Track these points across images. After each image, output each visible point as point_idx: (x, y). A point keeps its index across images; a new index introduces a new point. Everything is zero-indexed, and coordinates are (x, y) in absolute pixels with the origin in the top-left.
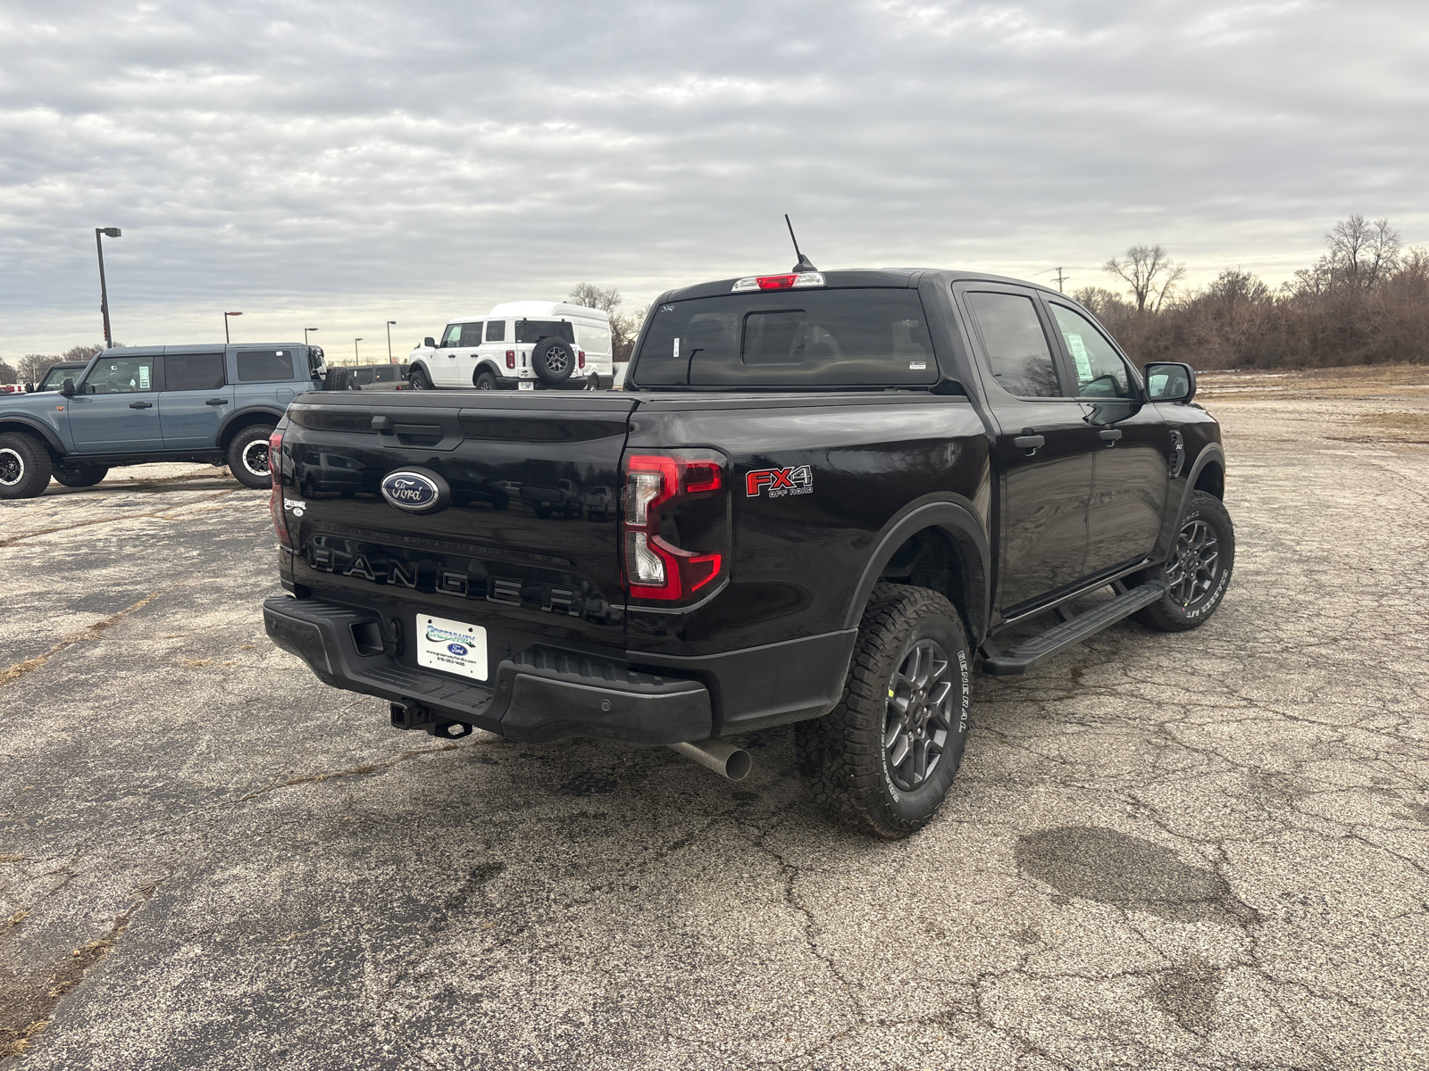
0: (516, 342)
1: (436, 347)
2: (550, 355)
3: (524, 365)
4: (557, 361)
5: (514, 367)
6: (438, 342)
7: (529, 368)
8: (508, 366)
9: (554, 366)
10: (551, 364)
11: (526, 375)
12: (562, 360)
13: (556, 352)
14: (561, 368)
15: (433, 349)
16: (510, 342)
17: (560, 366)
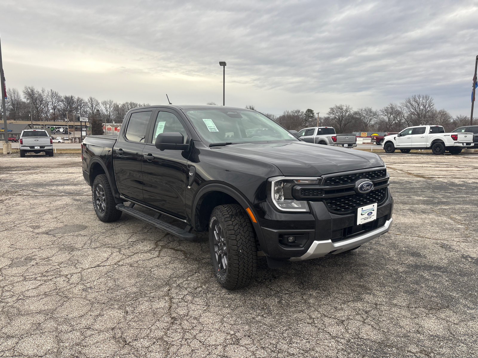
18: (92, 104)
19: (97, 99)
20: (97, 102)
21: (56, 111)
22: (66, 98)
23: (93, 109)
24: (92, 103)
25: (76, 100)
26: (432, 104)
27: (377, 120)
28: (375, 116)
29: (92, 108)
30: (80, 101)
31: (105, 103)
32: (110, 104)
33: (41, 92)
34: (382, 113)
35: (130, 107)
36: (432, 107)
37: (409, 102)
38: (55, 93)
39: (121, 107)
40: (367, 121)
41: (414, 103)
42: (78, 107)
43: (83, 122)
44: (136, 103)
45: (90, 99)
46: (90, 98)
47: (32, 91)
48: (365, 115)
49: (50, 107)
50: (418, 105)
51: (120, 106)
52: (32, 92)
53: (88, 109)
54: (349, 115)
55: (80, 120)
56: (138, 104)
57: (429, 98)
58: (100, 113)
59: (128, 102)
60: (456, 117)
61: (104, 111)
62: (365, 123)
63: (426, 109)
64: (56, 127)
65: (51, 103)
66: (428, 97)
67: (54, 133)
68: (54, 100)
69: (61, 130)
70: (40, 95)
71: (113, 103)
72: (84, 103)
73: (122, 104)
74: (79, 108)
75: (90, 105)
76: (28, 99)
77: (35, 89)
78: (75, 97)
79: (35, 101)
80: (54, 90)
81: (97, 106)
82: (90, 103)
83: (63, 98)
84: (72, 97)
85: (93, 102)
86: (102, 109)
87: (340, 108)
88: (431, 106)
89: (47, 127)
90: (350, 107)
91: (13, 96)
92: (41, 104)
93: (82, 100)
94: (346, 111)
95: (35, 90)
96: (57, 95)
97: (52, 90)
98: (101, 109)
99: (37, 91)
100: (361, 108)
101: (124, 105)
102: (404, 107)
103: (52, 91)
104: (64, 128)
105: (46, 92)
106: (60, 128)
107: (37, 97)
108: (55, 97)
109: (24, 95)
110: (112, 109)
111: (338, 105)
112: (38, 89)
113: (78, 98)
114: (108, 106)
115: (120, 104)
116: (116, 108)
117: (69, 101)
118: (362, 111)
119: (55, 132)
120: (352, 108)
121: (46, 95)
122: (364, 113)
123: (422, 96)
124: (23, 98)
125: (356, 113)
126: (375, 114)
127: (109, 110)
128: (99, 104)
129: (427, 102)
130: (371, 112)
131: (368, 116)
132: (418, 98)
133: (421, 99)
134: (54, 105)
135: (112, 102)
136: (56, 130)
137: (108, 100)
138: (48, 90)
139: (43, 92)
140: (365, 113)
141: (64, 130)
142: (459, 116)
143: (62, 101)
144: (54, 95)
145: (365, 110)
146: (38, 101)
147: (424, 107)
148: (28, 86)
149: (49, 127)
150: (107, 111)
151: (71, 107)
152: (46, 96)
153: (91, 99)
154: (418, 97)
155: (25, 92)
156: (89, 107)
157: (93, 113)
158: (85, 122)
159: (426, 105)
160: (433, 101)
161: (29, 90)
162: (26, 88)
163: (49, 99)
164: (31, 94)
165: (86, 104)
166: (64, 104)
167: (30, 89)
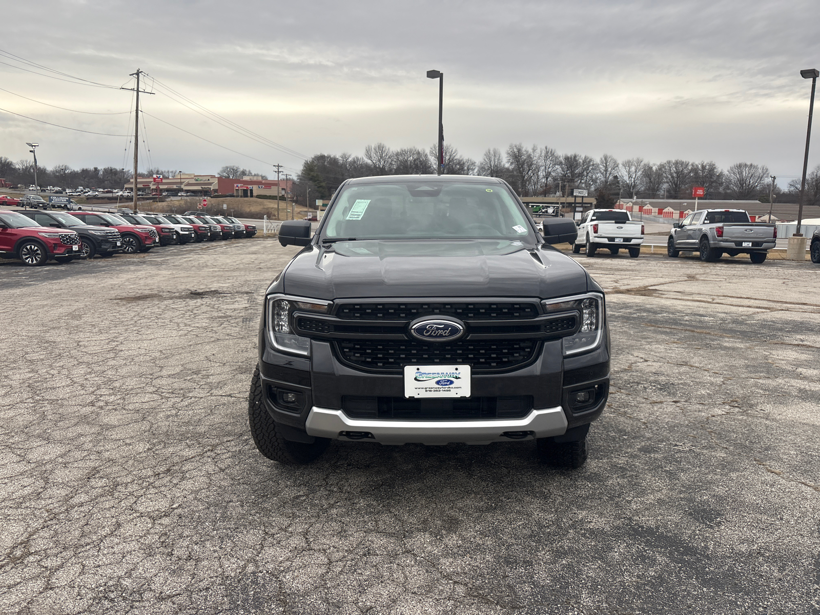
18: (606, 167)
19: (615, 157)
20: (615, 162)
21: (548, 180)
22: (567, 158)
23: (608, 175)
24: (606, 165)
25: (581, 161)
29: (606, 174)
30: (588, 162)
31: (628, 164)
32: (636, 164)
33: (530, 151)
35: (674, 169)
38: (551, 152)
39: (656, 170)
42: (583, 173)
43: (578, 196)
44: (686, 162)
45: (603, 159)
46: (604, 156)
47: (519, 150)
49: (541, 174)
51: (654, 168)
52: (519, 152)
53: (599, 175)
55: (574, 195)
56: (690, 164)
58: (618, 182)
59: (670, 159)
61: (626, 178)
64: (543, 206)
65: (543, 168)
67: (540, 215)
68: (548, 163)
69: (550, 211)
70: (529, 156)
71: (642, 164)
72: (593, 165)
73: (659, 164)
74: (585, 173)
75: (602, 168)
76: (512, 163)
77: (523, 148)
78: (580, 156)
79: (522, 167)
80: (550, 147)
81: (614, 169)
82: (604, 166)
83: (562, 159)
84: (575, 157)
85: (608, 164)
86: (623, 174)
89: (530, 206)
91: (493, 160)
92: (529, 170)
93: (591, 160)
95: (523, 150)
96: (553, 155)
97: (548, 148)
98: (620, 174)
99: (525, 151)
101: (662, 167)
103: (546, 148)
104: (555, 207)
105: (538, 151)
106: (549, 207)
107: (526, 159)
108: (551, 158)
109: (507, 157)
110: (639, 174)
112: (527, 147)
113: (585, 157)
114: (633, 169)
115: (654, 165)
116: (648, 172)
117: (571, 162)
119: (541, 213)
121: (537, 155)
124: (506, 162)
127: (634, 175)
128: (617, 166)
134: (547, 171)
135: (641, 162)
136: (543, 211)
137: (635, 159)
138: (541, 147)
139: (534, 150)
141: (554, 210)
143: (561, 163)
144: (549, 154)
146: (525, 166)
148: (514, 143)
149: (533, 206)
150: (630, 177)
151: (572, 172)
152: (538, 158)
153: (606, 159)
155: (509, 154)
156: (600, 171)
157: (606, 182)
158: (583, 197)
161: (515, 150)
162: (511, 147)
163: (541, 162)
164: (517, 156)
165: (596, 167)
166: (562, 168)
167: (516, 148)
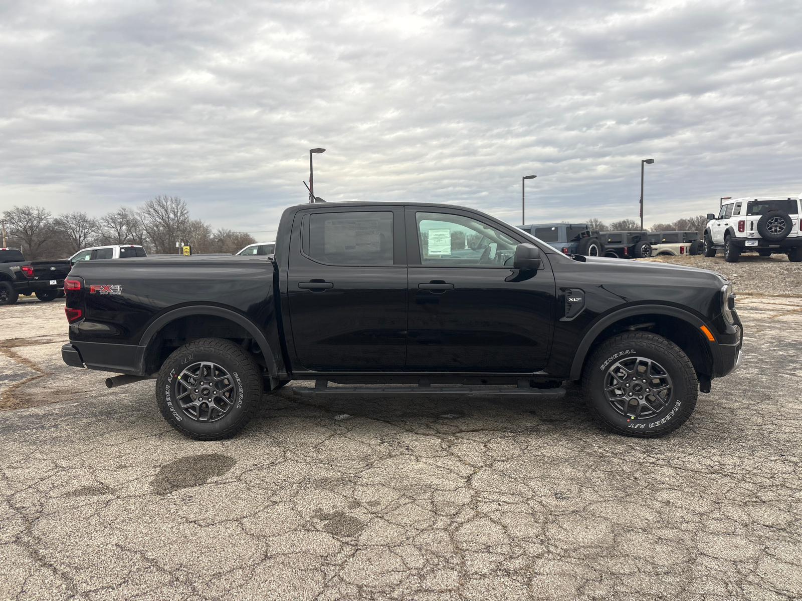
0: (747, 215)
1: (716, 219)
2: (771, 223)
3: (752, 230)
4: (776, 226)
5: (743, 231)
6: (716, 216)
7: (755, 231)
8: (739, 231)
9: (773, 230)
10: (771, 228)
11: (753, 236)
12: (781, 225)
13: (776, 220)
14: (779, 231)
15: (715, 220)
16: (743, 216)
17: (778, 230)
26: (185, 212)
27: (97, 234)
28: (93, 229)
34: (105, 224)
36: (186, 216)
37: (152, 206)
40: (80, 237)
41: (157, 207)
48: (74, 226)
50: (166, 211)
54: (45, 225)
57: (180, 202)
60: (217, 232)
62: (75, 240)
63: (178, 218)
66: (178, 200)
87: (26, 213)
88: (185, 214)
90: (46, 211)
94: (38, 217)
100: (65, 214)
102: (146, 215)
111: (21, 207)
118: (67, 219)
120: (50, 212)
122: (72, 223)
123: (170, 198)
125: (57, 222)
126: (93, 225)
129: (179, 207)
130: (85, 221)
131: (81, 229)
132: (163, 201)
133: (169, 203)
140: (74, 222)
142: (221, 230)
145: (74, 217)
147: (176, 215)
154: (164, 199)
159: (177, 212)
160: (187, 207)
